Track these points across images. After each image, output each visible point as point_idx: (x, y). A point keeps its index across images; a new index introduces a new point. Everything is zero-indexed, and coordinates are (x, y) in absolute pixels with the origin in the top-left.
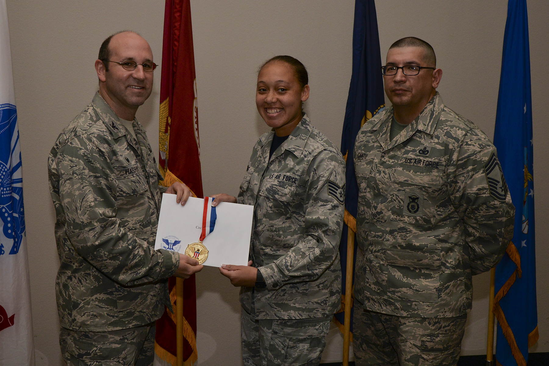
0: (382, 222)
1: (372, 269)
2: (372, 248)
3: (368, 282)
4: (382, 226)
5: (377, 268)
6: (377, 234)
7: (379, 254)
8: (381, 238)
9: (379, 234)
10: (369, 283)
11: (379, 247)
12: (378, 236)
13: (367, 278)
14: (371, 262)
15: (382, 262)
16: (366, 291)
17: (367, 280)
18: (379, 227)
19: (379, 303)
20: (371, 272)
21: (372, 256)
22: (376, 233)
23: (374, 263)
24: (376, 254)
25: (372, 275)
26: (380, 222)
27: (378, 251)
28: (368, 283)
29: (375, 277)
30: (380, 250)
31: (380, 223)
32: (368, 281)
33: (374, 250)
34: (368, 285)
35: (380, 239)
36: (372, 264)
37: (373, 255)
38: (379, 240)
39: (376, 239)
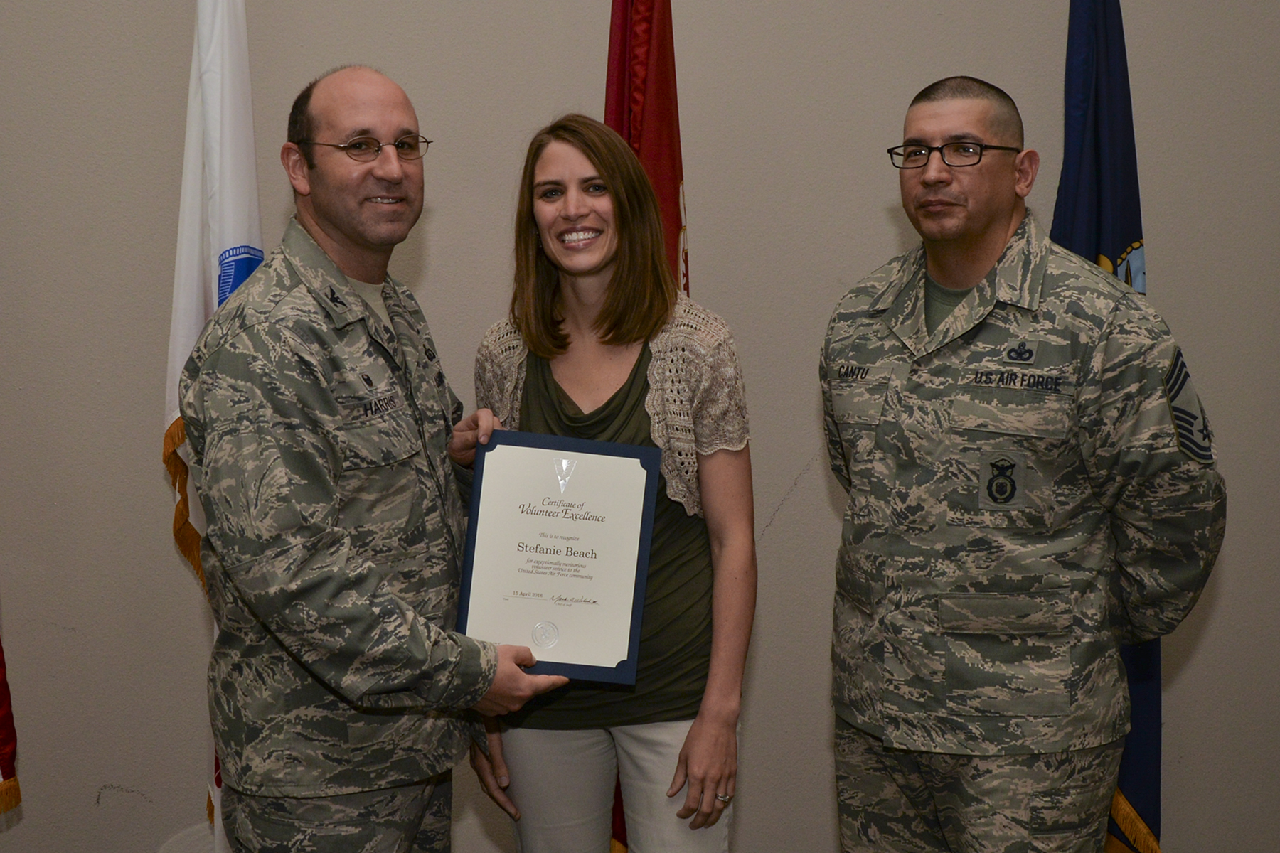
0: (921, 530)
1: (902, 649)
2: (899, 595)
3: (890, 681)
4: (923, 539)
5: (917, 644)
6: (910, 560)
7: (919, 609)
8: (922, 570)
9: (917, 560)
10: (894, 682)
11: (919, 593)
12: (915, 566)
13: (888, 671)
14: (897, 630)
15: (928, 629)
16: (888, 702)
17: (888, 676)
18: (915, 544)
19: (924, 727)
20: (896, 656)
21: (900, 616)
22: (907, 559)
23: (907, 632)
24: (911, 609)
25: (901, 663)
26: (917, 532)
27: (918, 602)
28: (891, 683)
29: (912, 667)
30: (923, 598)
31: (916, 535)
32: (891, 677)
33: (904, 599)
34: (891, 688)
35: (921, 573)
36: (903, 635)
37: (904, 613)
38: (919, 574)
39: (910, 573)
